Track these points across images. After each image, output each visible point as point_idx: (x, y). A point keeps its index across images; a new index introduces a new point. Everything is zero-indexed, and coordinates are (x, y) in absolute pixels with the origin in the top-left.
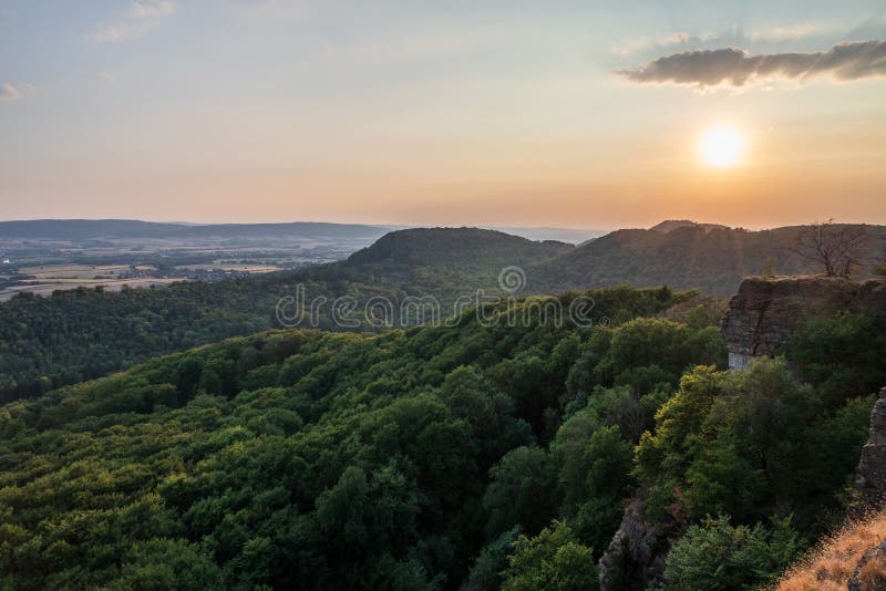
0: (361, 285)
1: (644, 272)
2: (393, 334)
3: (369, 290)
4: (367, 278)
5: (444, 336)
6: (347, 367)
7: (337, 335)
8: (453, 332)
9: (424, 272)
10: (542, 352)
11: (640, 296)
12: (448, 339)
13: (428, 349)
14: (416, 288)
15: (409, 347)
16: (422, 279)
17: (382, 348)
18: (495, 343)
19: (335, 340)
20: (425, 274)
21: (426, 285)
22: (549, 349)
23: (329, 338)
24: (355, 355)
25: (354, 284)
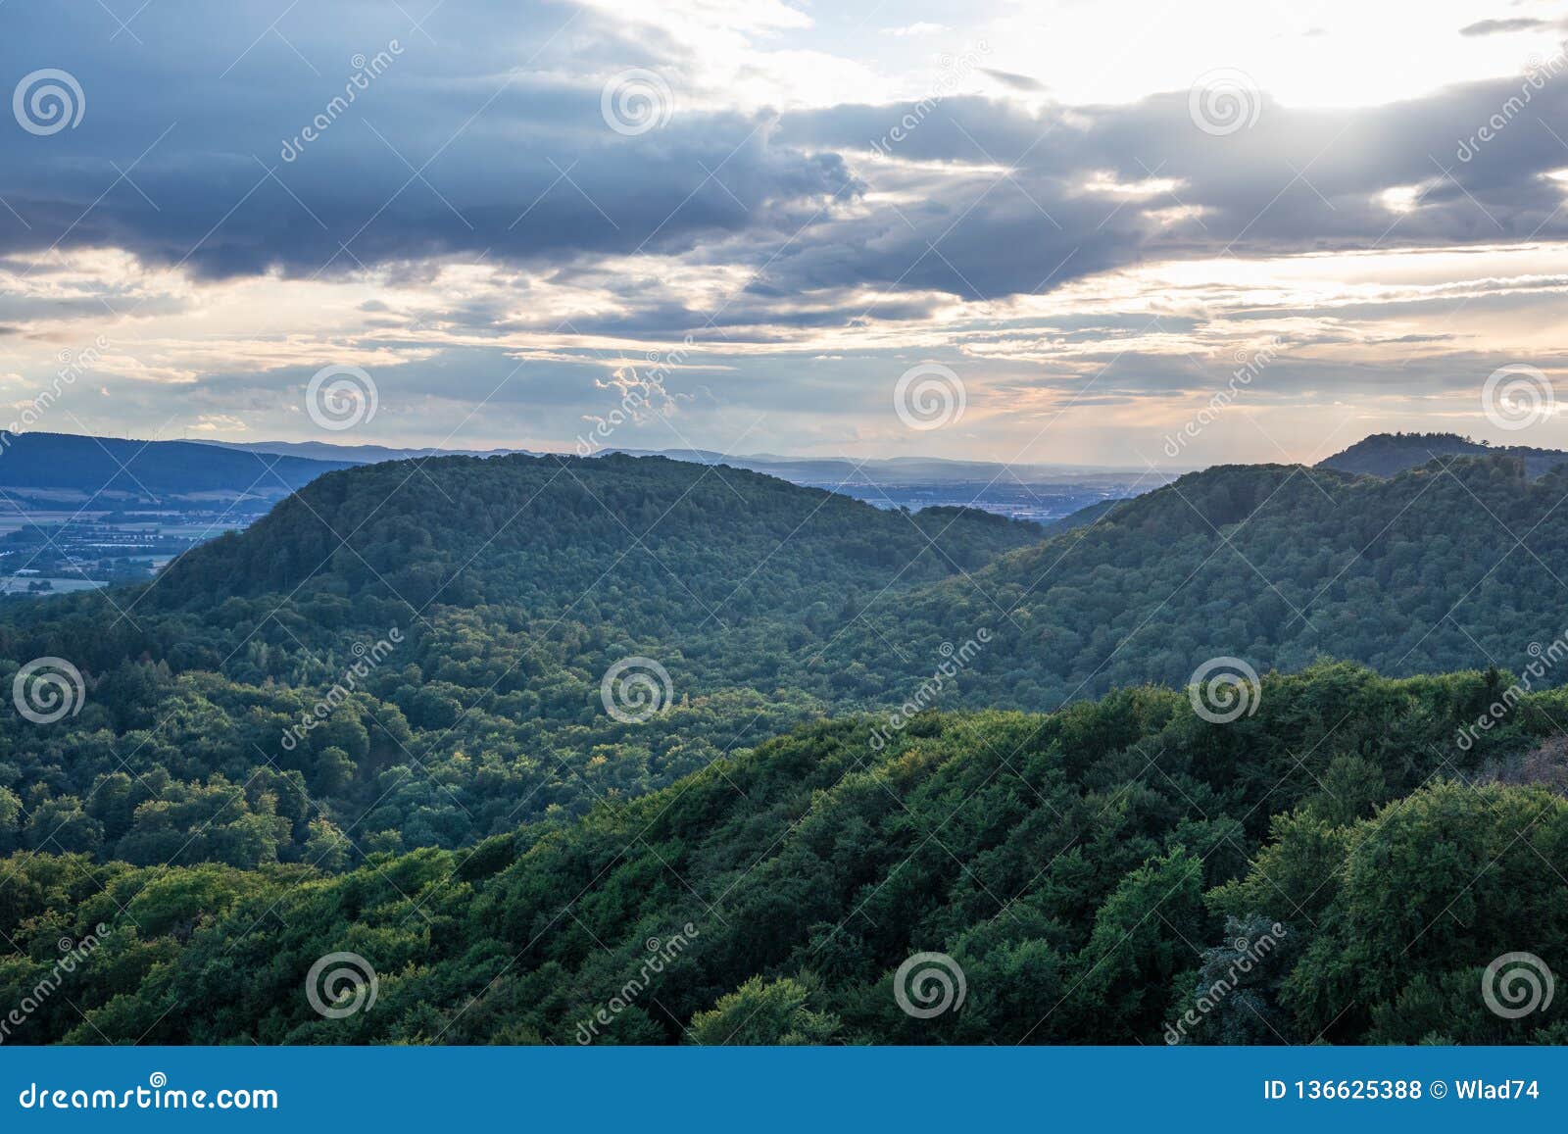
0: (218, 679)
1: (1312, 626)
2: (411, 868)
3: (250, 700)
4: (243, 653)
5: (625, 872)
6: (234, 1000)
7: (170, 877)
8: (659, 856)
9: (471, 629)
10: (1054, 925)
11: (1401, 708)
12: (641, 885)
13: (564, 924)
14: (439, 690)
15: (486, 917)
16: (465, 656)
17: (374, 924)
18: (849, 895)
19: (158, 895)
20: (474, 637)
21: (474, 679)
22: (1080, 914)
23: (138, 887)
24: (260, 956)
25: (188, 677)
